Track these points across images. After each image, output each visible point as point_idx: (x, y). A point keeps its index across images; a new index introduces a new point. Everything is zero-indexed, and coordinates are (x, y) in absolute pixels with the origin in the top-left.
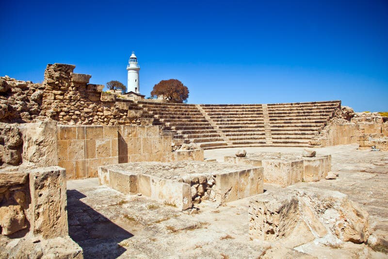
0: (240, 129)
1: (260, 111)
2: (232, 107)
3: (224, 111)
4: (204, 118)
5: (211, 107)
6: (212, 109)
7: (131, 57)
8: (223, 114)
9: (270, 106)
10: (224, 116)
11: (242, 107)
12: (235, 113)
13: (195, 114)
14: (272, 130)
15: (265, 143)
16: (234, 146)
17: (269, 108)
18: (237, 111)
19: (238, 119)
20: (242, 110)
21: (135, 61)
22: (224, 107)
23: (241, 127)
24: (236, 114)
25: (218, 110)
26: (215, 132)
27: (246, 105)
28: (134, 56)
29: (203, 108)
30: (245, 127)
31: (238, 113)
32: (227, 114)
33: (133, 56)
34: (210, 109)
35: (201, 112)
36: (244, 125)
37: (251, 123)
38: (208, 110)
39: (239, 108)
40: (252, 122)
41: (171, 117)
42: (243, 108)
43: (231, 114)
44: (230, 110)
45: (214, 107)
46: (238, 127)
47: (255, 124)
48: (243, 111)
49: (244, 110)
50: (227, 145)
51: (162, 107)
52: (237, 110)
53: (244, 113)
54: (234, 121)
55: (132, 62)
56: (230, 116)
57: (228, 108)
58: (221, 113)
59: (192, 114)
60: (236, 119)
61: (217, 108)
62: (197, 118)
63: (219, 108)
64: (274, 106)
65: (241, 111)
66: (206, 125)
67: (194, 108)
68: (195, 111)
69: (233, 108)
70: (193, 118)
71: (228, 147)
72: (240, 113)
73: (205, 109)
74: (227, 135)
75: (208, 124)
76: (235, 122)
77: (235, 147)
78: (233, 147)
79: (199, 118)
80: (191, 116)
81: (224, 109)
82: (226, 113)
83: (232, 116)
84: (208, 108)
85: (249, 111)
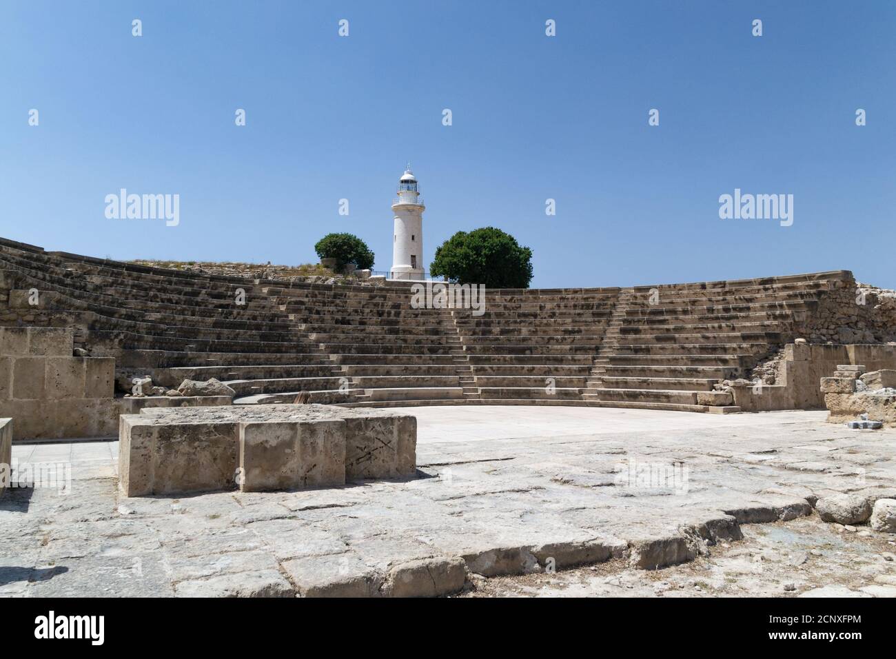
0: (526, 355)
1: (605, 306)
3: (506, 308)
8: (498, 315)
9: (639, 294)
11: (560, 295)
12: (535, 311)
16: (484, 399)
17: (636, 297)
18: (542, 308)
21: (410, 189)
23: (531, 350)
26: (449, 361)
31: (539, 312)
32: (509, 316)
33: (407, 175)
54: (520, 332)
57: (522, 300)
61: (489, 301)
63: (494, 300)
66: (433, 341)
69: (535, 300)
71: (466, 404)
78: (480, 404)
81: (511, 300)
83: (520, 319)
85: (575, 307)
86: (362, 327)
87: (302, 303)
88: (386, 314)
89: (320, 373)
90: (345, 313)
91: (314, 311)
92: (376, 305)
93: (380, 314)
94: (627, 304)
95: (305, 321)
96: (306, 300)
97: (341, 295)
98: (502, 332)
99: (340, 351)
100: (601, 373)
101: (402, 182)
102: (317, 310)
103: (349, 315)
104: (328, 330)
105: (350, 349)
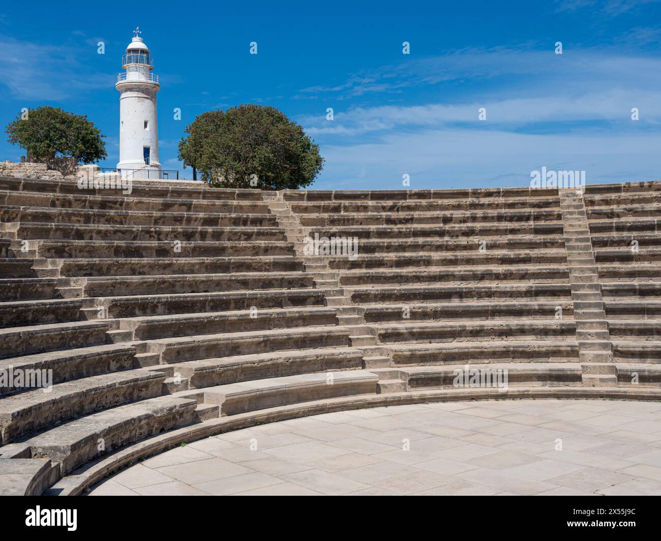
0: (455, 303)
1: (548, 216)
2: (424, 202)
3: (389, 221)
4: (290, 250)
5: (333, 203)
6: (337, 209)
7: (131, 46)
8: (381, 234)
9: (597, 197)
10: (386, 241)
11: (470, 200)
12: (439, 226)
13: (249, 236)
14: (611, 311)
15: (577, 378)
16: (417, 392)
17: (592, 203)
18: (446, 220)
19: (449, 255)
20: (468, 213)
21: (141, 61)
22: (390, 203)
23: (461, 295)
24: (441, 234)
25: (361, 215)
26: (331, 319)
27: (489, 194)
28: (142, 46)
29: (295, 209)
30: (480, 295)
31: (447, 227)
32: (400, 234)
33: (137, 43)
34: (326, 209)
35: (284, 224)
36: (472, 285)
37: (507, 276)
38: (314, 215)
39: (459, 207)
40: (513, 268)
41: (118, 251)
42: (473, 206)
43: (416, 234)
44: (416, 214)
45: (346, 203)
46: (447, 295)
47: (524, 276)
48: (474, 219)
49: (479, 213)
50: (377, 389)
51: (92, 205)
52: (448, 213)
53: (478, 225)
54: (428, 262)
55: (132, 65)
56: (410, 240)
57: (409, 208)
58: (373, 228)
59: (233, 236)
60: (436, 255)
61: (358, 209)
62: (256, 251)
63: (365, 208)
64: (613, 196)
65: (464, 221)
66: (291, 283)
67: (254, 208)
68: (255, 222)
69: (430, 207)
70: (237, 251)
71: (386, 403)
72: (457, 226)
73: (306, 210)
74: (387, 337)
75: (302, 282)
76: (434, 270)
77: (423, 400)
78: (410, 401)
79: (267, 250)
80: (228, 244)
81: (391, 209)
82: (395, 228)
83: (421, 240)
84: (318, 209)
85: (500, 218)
86: (167, 261)
87: (48, 217)
88: (197, 235)
89: (113, 365)
90: (127, 235)
91: (73, 233)
92: (178, 220)
93: (188, 236)
94: (581, 213)
95: (60, 252)
96: (54, 211)
97: (115, 203)
98: (400, 263)
99: (137, 312)
100: (598, 335)
101: (130, 51)
102: (78, 231)
103: (134, 239)
104: (105, 269)
105: (155, 306)
